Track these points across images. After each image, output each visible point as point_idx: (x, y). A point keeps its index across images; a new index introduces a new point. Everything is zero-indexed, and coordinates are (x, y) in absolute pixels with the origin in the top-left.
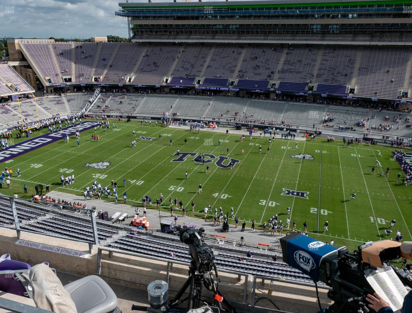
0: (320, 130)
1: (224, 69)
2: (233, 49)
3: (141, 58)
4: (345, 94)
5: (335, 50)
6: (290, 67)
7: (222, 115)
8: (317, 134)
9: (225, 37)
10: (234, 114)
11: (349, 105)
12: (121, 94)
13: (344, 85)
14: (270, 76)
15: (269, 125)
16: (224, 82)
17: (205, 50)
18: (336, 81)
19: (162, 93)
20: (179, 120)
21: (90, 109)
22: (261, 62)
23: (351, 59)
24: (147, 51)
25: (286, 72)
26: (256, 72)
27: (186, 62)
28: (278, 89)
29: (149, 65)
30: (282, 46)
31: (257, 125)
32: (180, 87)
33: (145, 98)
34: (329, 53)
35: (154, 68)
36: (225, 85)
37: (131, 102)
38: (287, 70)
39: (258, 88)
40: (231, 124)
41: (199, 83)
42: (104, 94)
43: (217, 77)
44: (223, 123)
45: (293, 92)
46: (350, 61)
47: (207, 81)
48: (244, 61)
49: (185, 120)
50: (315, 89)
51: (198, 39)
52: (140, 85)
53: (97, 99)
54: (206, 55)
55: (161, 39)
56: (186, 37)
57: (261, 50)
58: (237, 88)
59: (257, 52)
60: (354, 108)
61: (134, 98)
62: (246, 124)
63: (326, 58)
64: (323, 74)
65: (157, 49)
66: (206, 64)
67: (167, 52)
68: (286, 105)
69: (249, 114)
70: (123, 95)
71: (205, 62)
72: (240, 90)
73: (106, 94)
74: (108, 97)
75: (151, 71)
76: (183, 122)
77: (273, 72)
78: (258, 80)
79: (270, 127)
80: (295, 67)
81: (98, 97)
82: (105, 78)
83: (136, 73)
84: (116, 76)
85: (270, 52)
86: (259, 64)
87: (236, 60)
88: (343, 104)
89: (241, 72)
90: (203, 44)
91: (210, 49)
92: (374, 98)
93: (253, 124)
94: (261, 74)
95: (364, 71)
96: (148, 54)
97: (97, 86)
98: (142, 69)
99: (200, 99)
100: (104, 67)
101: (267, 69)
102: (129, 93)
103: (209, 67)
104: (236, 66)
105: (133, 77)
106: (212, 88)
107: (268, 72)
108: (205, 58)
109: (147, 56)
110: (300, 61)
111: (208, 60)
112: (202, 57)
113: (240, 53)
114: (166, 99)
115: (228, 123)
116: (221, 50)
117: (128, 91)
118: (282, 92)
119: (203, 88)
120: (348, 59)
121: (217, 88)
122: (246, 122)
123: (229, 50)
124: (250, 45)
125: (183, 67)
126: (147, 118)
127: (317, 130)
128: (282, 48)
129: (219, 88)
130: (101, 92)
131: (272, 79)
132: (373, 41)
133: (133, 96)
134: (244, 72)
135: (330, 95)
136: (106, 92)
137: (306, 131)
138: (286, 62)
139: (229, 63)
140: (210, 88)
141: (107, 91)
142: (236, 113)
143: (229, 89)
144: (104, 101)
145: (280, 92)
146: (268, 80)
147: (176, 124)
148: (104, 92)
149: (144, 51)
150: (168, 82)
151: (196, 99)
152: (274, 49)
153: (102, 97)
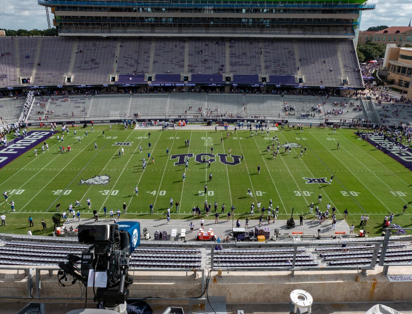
0: (287, 119)
1: (172, 64)
2: (174, 43)
3: (74, 56)
4: (296, 83)
5: (273, 42)
6: (237, 60)
7: (186, 112)
8: (285, 123)
9: (165, 31)
10: (197, 109)
11: (299, 93)
12: (62, 96)
13: (291, 75)
14: (221, 70)
15: (237, 118)
16: (177, 78)
17: (144, 44)
18: (284, 72)
19: (110, 93)
20: (144, 120)
21: (29, 117)
22: (208, 55)
23: (290, 51)
24: (79, 46)
25: (236, 65)
26: (207, 66)
27: (129, 58)
28: (234, 82)
29: (86, 62)
30: (223, 39)
31: (227, 119)
32: (131, 85)
33: (92, 100)
34: (268, 46)
35: (94, 66)
36: (179, 81)
37: (77, 105)
38: (235, 63)
39: (213, 82)
40: (199, 120)
41: (150, 79)
42: (40, 97)
43: (167, 72)
44: (190, 120)
45: (250, 85)
46: (289, 53)
47: (158, 77)
48: (190, 55)
49: (149, 120)
50: (268, 80)
51: (136, 32)
52: (83, 85)
53: (32, 104)
54: (148, 50)
55: (93, 32)
56: (122, 31)
57: (204, 44)
58: (193, 83)
59: (201, 45)
60: (305, 96)
61: (79, 100)
62: (214, 119)
63: (267, 50)
64: (270, 66)
65: (90, 44)
66: (152, 60)
67: (103, 47)
68: (243, 97)
69: (213, 109)
70: (63, 97)
71: (149, 57)
72: (197, 85)
73: (42, 98)
74: (47, 101)
75: (91, 69)
76: (149, 122)
77: (223, 65)
78: (211, 74)
79: (239, 120)
80: (242, 59)
81: (33, 102)
82: (36, 78)
83: (73, 72)
84: (49, 76)
85: (213, 46)
86: (207, 58)
87: (182, 54)
88: (295, 93)
89: (191, 67)
90: (140, 38)
91: (150, 44)
92: (322, 86)
93: (222, 118)
94: (211, 68)
95: (305, 61)
96: (81, 49)
97: (29, 88)
98: (80, 67)
99: (155, 96)
100: (31, 66)
101: (215, 62)
102: (71, 95)
103: (155, 62)
104: (183, 61)
105: (72, 76)
106: (167, 85)
107: (218, 66)
108: (147, 53)
109: (81, 51)
110: (245, 54)
111: (152, 54)
112: (145, 53)
113: (183, 47)
114: (118, 99)
115: (196, 119)
116: (162, 44)
117: (70, 93)
118: (238, 84)
119: (157, 85)
120: (287, 51)
121: (172, 84)
122: (214, 117)
123: (171, 44)
124: (190, 39)
125: (126, 63)
126: (104, 121)
127: (284, 119)
128: (224, 41)
129: (175, 84)
130: (36, 95)
131: (224, 73)
132: (306, 34)
133: (78, 98)
134: (194, 67)
135: (284, 85)
136: (41, 96)
137: (274, 120)
138: (232, 55)
139: (175, 58)
140: (164, 84)
141: (43, 94)
142: (199, 108)
143: (185, 84)
144: (43, 106)
145: (236, 85)
146: (221, 73)
147: (142, 126)
148: (39, 95)
149: (75, 47)
150: (116, 80)
151: (151, 96)
152: (216, 42)
153: (37, 101)
